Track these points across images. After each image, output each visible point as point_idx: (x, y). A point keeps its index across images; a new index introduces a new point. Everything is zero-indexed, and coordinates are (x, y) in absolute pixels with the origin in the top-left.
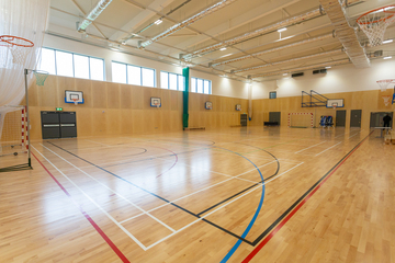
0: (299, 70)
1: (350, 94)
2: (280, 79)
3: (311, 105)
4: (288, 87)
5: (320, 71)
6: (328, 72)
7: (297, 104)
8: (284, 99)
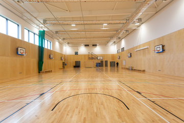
0: (87, 44)
1: (104, 55)
2: (80, 46)
3: (92, 58)
4: (83, 50)
5: (95, 45)
6: (97, 46)
7: (87, 58)
8: (81, 55)
